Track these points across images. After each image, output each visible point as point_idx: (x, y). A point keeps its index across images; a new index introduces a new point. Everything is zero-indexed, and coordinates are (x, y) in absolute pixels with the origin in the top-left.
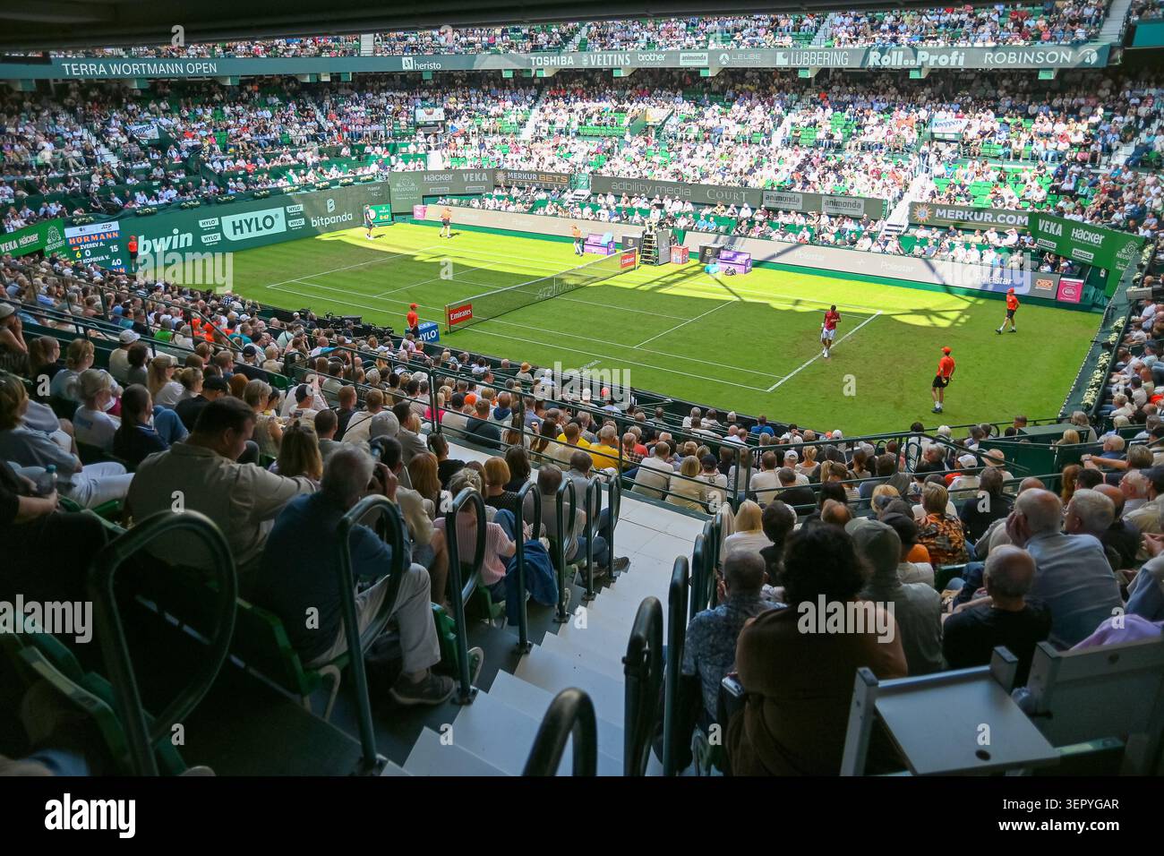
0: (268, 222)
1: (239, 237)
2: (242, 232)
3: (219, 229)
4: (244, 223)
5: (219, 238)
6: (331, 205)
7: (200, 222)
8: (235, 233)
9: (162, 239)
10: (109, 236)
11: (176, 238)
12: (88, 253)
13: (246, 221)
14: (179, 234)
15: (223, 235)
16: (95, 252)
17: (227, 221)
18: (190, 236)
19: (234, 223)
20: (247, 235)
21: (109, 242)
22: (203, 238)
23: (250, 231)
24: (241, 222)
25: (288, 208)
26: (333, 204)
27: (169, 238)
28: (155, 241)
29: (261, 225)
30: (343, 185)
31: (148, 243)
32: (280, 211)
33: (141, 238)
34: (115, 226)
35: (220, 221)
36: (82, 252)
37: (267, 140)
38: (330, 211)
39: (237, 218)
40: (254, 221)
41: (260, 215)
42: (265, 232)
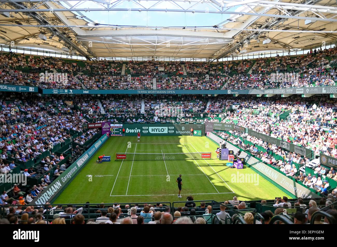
0: (162, 130)
1: (153, 132)
2: (154, 131)
3: (148, 130)
4: (155, 129)
5: (147, 132)
6: (183, 128)
7: (143, 127)
8: (152, 131)
9: (132, 130)
10: (120, 127)
11: (136, 130)
12: (114, 130)
13: (156, 129)
14: (137, 129)
15: (149, 131)
16: (116, 130)
17: (150, 128)
18: (140, 130)
19: (152, 129)
20: (155, 132)
21: (119, 129)
22: (143, 131)
23: (157, 131)
24: (154, 129)
25: (169, 127)
26: (184, 128)
27: (134, 130)
28: (130, 130)
29: (160, 130)
30: (189, 123)
31: (129, 130)
32: (167, 128)
33: (127, 129)
34: (122, 125)
35: (148, 128)
36: (113, 130)
37: (185, 110)
38: (183, 130)
39: (153, 128)
40: (158, 129)
41: (160, 128)
42: (161, 132)
